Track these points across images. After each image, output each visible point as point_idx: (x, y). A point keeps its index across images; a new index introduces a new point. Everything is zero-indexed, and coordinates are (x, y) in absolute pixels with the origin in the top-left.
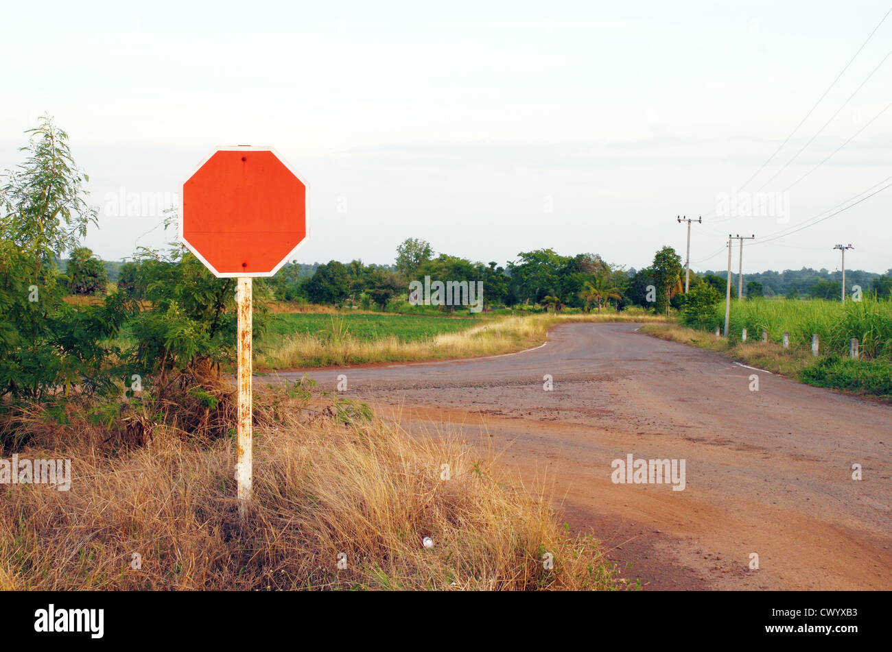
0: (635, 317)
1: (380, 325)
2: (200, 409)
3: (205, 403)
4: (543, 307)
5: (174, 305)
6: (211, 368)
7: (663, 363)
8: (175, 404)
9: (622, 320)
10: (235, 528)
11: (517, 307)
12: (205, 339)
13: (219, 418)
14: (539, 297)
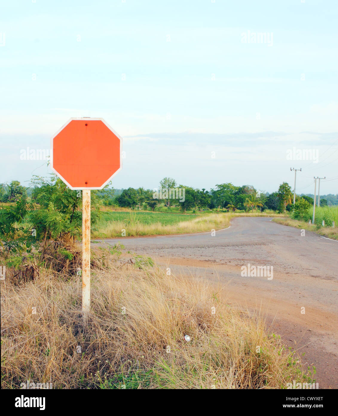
0: (269, 215)
1: (152, 217)
2: (64, 260)
3: (67, 257)
4: (227, 210)
5: (52, 205)
6: (70, 239)
7: (287, 237)
8: (51, 257)
9: (264, 216)
10: (81, 326)
11: (215, 209)
12: (67, 223)
13: (74, 265)
14: (225, 205)
